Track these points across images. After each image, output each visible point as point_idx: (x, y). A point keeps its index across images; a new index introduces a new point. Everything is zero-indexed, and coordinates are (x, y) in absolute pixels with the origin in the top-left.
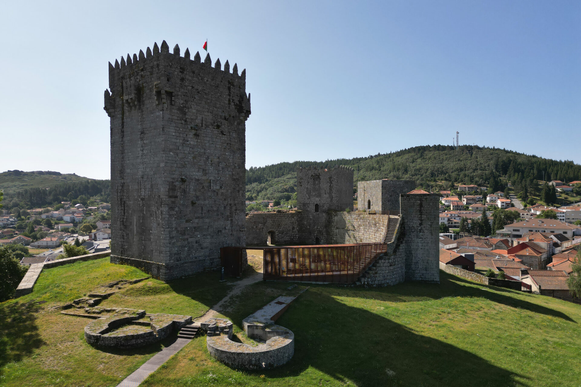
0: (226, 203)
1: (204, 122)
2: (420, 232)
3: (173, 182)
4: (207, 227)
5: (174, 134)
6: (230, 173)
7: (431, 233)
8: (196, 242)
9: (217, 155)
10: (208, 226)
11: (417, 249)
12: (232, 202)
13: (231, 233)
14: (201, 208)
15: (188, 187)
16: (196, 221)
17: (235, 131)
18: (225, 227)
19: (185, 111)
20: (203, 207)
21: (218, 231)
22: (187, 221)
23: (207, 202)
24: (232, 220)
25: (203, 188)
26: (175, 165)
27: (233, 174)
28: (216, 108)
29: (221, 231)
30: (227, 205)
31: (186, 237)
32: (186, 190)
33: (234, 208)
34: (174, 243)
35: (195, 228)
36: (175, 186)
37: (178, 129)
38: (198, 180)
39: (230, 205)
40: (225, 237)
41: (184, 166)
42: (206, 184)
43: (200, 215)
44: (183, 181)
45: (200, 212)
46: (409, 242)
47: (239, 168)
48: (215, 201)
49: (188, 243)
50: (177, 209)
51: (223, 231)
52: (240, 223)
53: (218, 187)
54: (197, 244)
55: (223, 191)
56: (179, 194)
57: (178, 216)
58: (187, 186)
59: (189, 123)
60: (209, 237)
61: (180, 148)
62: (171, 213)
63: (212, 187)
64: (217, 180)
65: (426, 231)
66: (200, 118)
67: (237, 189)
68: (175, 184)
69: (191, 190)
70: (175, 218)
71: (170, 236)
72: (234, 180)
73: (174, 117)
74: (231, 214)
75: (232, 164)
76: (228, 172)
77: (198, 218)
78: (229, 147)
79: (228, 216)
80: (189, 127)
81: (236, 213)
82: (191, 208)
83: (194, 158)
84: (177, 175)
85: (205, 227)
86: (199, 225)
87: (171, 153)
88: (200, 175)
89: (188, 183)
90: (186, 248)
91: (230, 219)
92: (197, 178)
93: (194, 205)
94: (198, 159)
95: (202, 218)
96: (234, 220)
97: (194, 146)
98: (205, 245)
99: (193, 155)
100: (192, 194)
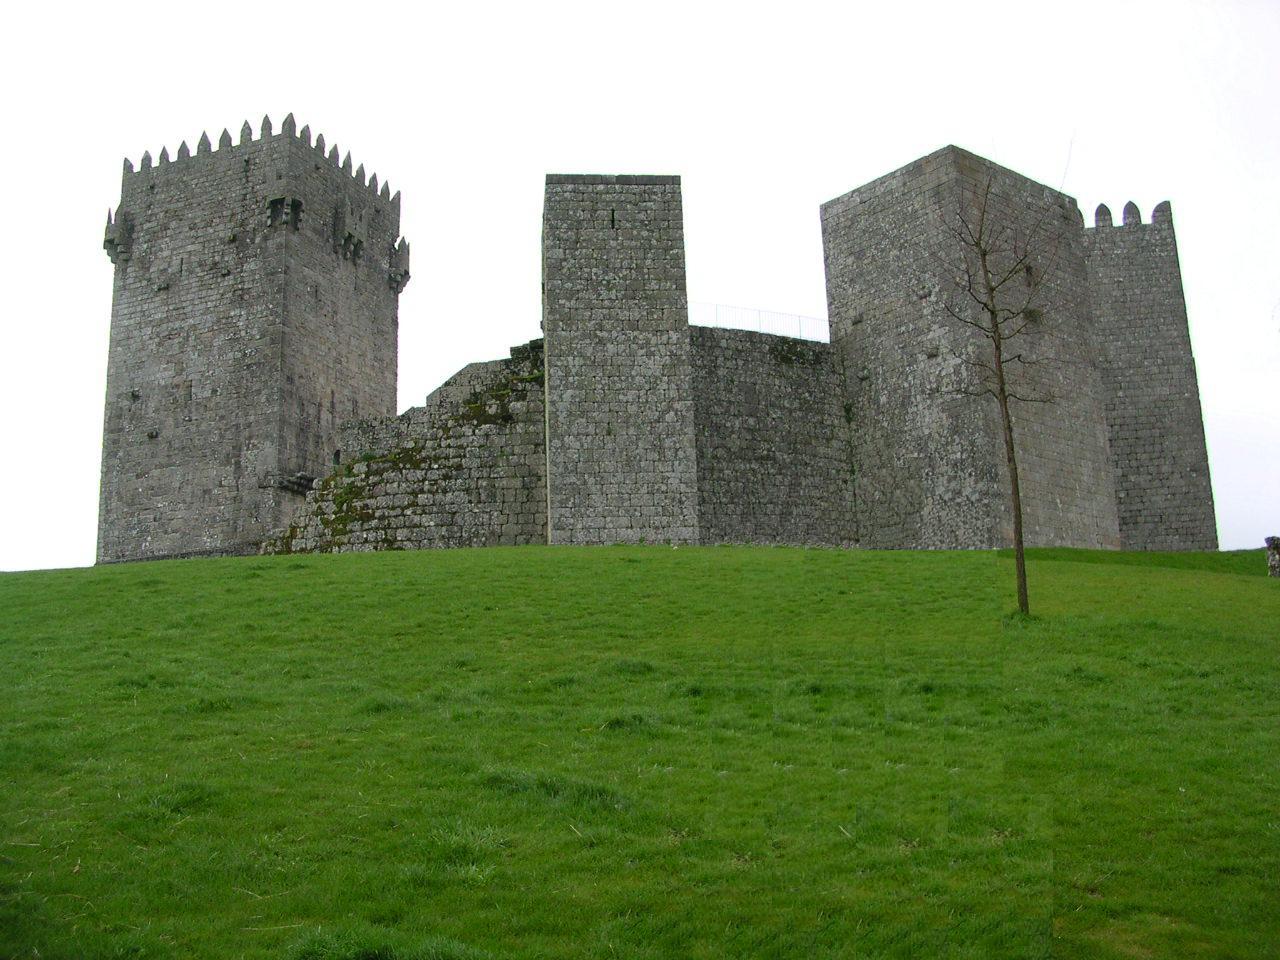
0: (223, 425)
1: (184, 267)
3: (118, 403)
9: (210, 324)
10: (182, 483)
12: (240, 420)
13: (234, 494)
14: (168, 445)
15: (144, 406)
17: (256, 256)
20: (173, 443)
22: (138, 476)
23: (180, 431)
25: (173, 403)
26: (124, 369)
27: (246, 355)
30: (227, 430)
32: (139, 412)
33: (245, 434)
34: (113, 523)
35: (153, 488)
36: (121, 409)
38: (166, 387)
40: (219, 504)
41: (140, 366)
42: (181, 393)
43: (164, 461)
44: (135, 397)
45: (166, 453)
47: (262, 337)
48: (198, 426)
49: (139, 522)
50: (121, 454)
52: (259, 469)
53: (208, 393)
56: (126, 423)
57: (123, 468)
58: (142, 405)
60: (183, 506)
64: (207, 378)
66: (176, 262)
69: (150, 411)
70: (118, 472)
71: (107, 507)
72: (248, 367)
73: (128, 282)
74: (238, 448)
75: (243, 333)
76: (231, 355)
77: (161, 466)
78: (240, 298)
79: (228, 455)
80: (155, 287)
81: (249, 443)
82: (147, 449)
83: (160, 344)
84: (125, 387)
85: (173, 485)
86: (161, 483)
87: (119, 348)
88: (169, 376)
89: (145, 398)
90: (135, 533)
91: (233, 461)
92: (163, 384)
93: (153, 441)
94: (167, 345)
95: (169, 465)
96: (243, 463)
97: (162, 322)
98: (173, 524)
99: (158, 340)
100: (150, 420)
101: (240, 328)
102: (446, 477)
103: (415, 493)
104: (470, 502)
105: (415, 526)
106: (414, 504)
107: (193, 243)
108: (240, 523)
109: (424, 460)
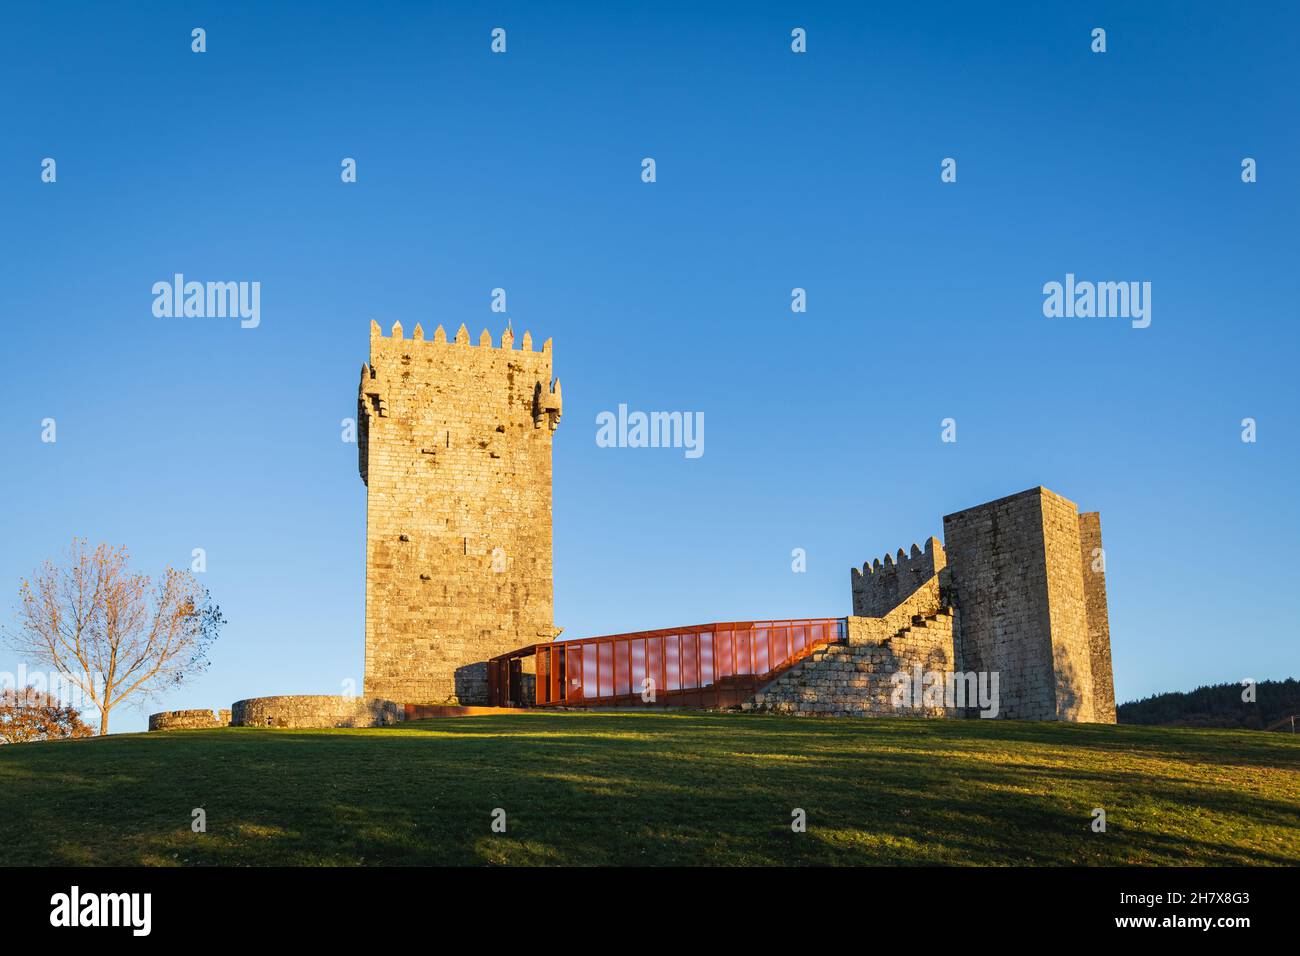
0: (500, 581)
1: (452, 440)
3: (383, 542)
4: (456, 622)
5: (387, 463)
6: (513, 526)
8: (432, 648)
9: (482, 495)
14: (443, 588)
15: (414, 551)
16: (432, 609)
17: (525, 450)
18: (499, 626)
19: (410, 425)
20: (447, 587)
21: (483, 632)
22: (411, 609)
24: (516, 613)
26: (389, 514)
27: (520, 528)
28: (479, 412)
29: (489, 632)
31: (410, 636)
32: (410, 555)
33: (521, 592)
37: (396, 454)
38: (438, 538)
39: (513, 584)
40: (499, 643)
42: (455, 546)
43: (440, 600)
44: (404, 539)
45: (441, 594)
47: (536, 516)
51: (494, 633)
52: (537, 622)
53: (483, 552)
54: (433, 651)
55: (494, 558)
58: (411, 549)
59: (417, 444)
61: (399, 485)
62: (378, 593)
63: (468, 552)
64: (481, 539)
66: (442, 433)
67: (532, 555)
68: (386, 544)
69: (422, 556)
70: (387, 602)
71: (376, 631)
72: (522, 538)
73: (388, 437)
74: (515, 602)
75: (516, 510)
76: (506, 525)
77: (436, 604)
79: (506, 605)
80: (420, 450)
81: (527, 600)
82: (420, 587)
83: (429, 501)
84: (391, 530)
85: (451, 622)
86: (437, 618)
87: (381, 494)
88: (440, 530)
89: (415, 544)
90: (410, 656)
91: (512, 611)
92: (434, 535)
93: (427, 582)
94: (438, 502)
95: (445, 605)
96: (521, 613)
97: (429, 481)
98: (451, 654)
99: (425, 496)
100: (422, 563)
101: (513, 505)
107: (460, 421)
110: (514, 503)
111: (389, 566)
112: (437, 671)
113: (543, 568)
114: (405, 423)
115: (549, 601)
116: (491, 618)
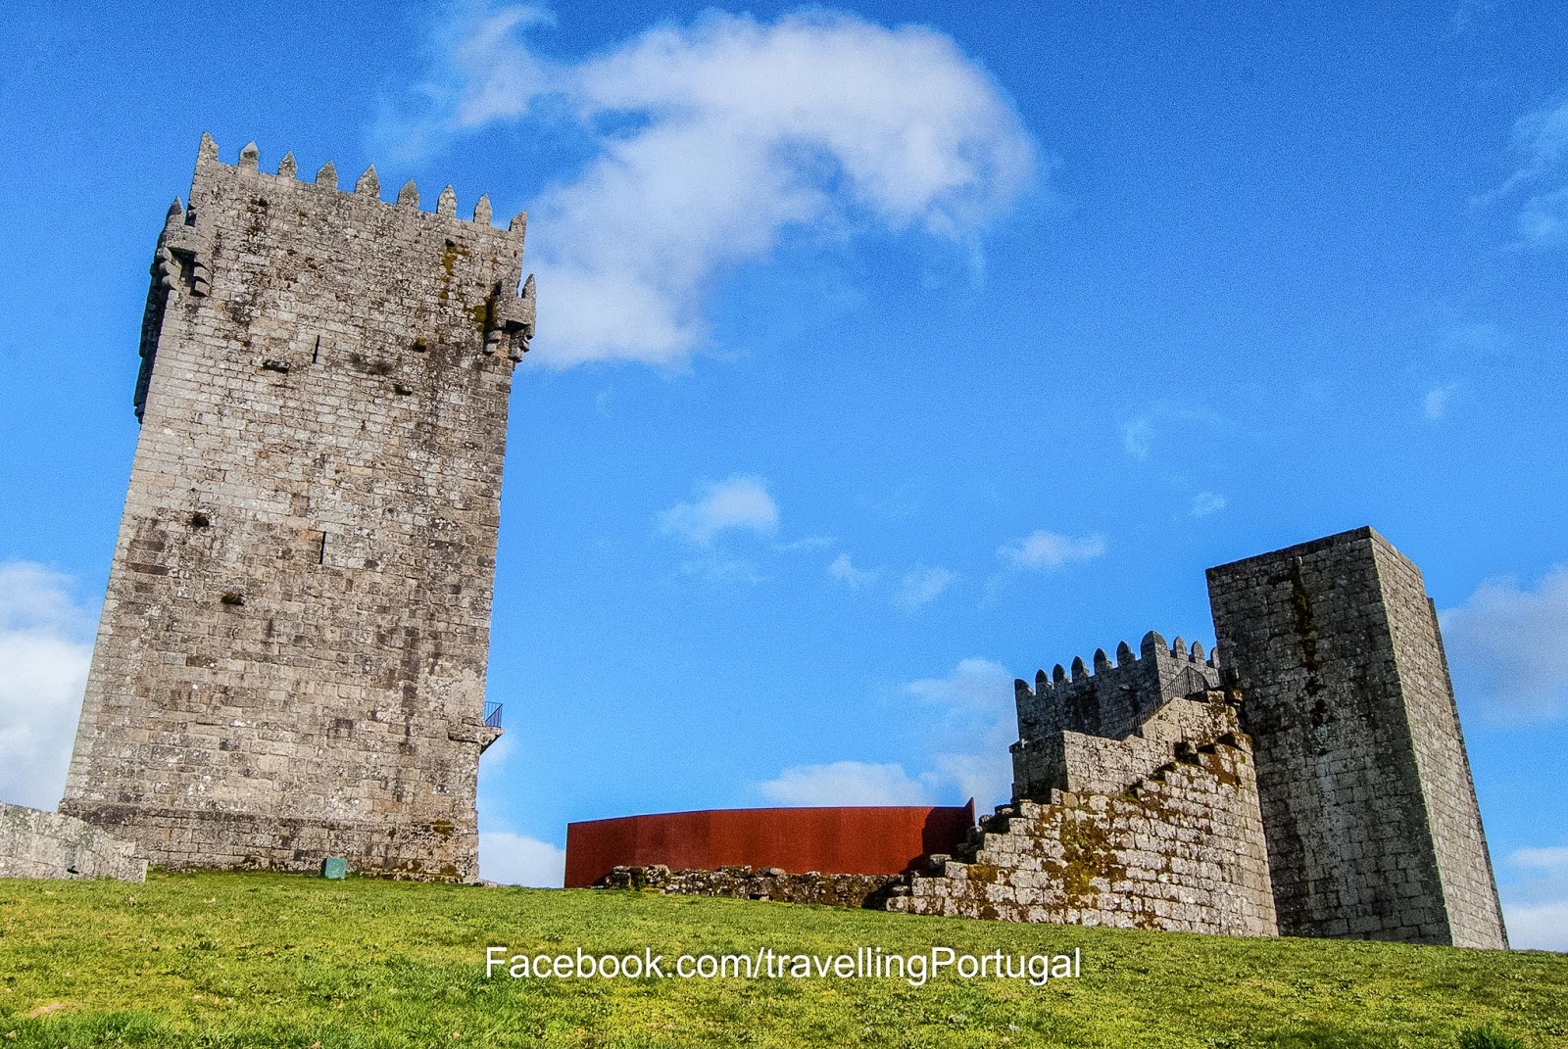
0: (385, 622)
1: (323, 351)
2: (1317, 723)
3: (155, 522)
4: (283, 696)
5: (189, 376)
6: (423, 522)
7: (1368, 716)
8: (224, 746)
9: (369, 456)
10: (291, 696)
11: (1318, 812)
12: (418, 622)
13: (401, 738)
14: (265, 624)
15: (217, 545)
16: (238, 665)
17: (461, 387)
18: (374, 713)
19: (248, 315)
20: (276, 623)
21: (338, 722)
22: (191, 661)
23: (294, 607)
24: (410, 692)
25: (283, 557)
26: (177, 469)
27: (436, 526)
28: (382, 313)
29: (350, 724)
30: (392, 631)
31: (178, 717)
32: (207, 552)
33: (426, 647)
34: (118, 731)
35: (225, 690)
36: (163, 534)
37: (211, 363)
38: (269, 527)
39: (412, 632)
40: (367, 749)
41: (214, 474)
42: (301, 545)
43: (255, 647)
44: (199, 521)
45: (261, 636)
46: (1276, 778)
47: (466, 508)
48: (334, 609)
49: (186, 742)
50: (155, 612)
51: (363, 725)
52: (451, 709)
53: (356, 562)
54: (226, 754)
55: (377, 578)
56: (172, 563)
57: (156, 638)
58: (213, 540)
59: (256, 350)
60: (289, 735)
61: (207, 419)
62: (126, 622)
63: (327, 560)
64: (357, 538)
65: (1342, 713)
66: (306, 336)
67: (452, 579)
68: (162, 527)
69: (232, 556)
70: (143, 642)
71: (107, 699)
72: (439, 544)
73: (201, 329)
74: (411, 667)
75: (432, 491)
76: (409, 517)
77: (245, 655)
78: (426, 435)
79: (392, 672)
80: (259, 361)
81: (434, 665)
82: (219, 617)
83: (262, 454)
84: (178, 502)
85: (272, 695)
86: (245, 684)
87: (167, 431)
88: (277, 511)
89: (219, 532)
90: (172, 761)
91: (401, 684)
92: (263, 518)
93: (234, 609)
94: (278, 459)
95: (266, 659)
96: (421, 692)
97: (269, 420)
98: (264, 763)
99: (258, 446)
100: (231, 570)
101: (428, 481)
102: (1198, 841)
103: (1169, 854)
104: (1224, 880)
105: (1172, 899)
106: (1167, 869)
107: (344, 322)
108: (409, 788)
109: (1174, 812)
110: (430, 478)
111: (161, 570)
112: (227, 797)
113: (473, 606)
114: (238, 314)
115: (479, 672)
116: (358, 694)
